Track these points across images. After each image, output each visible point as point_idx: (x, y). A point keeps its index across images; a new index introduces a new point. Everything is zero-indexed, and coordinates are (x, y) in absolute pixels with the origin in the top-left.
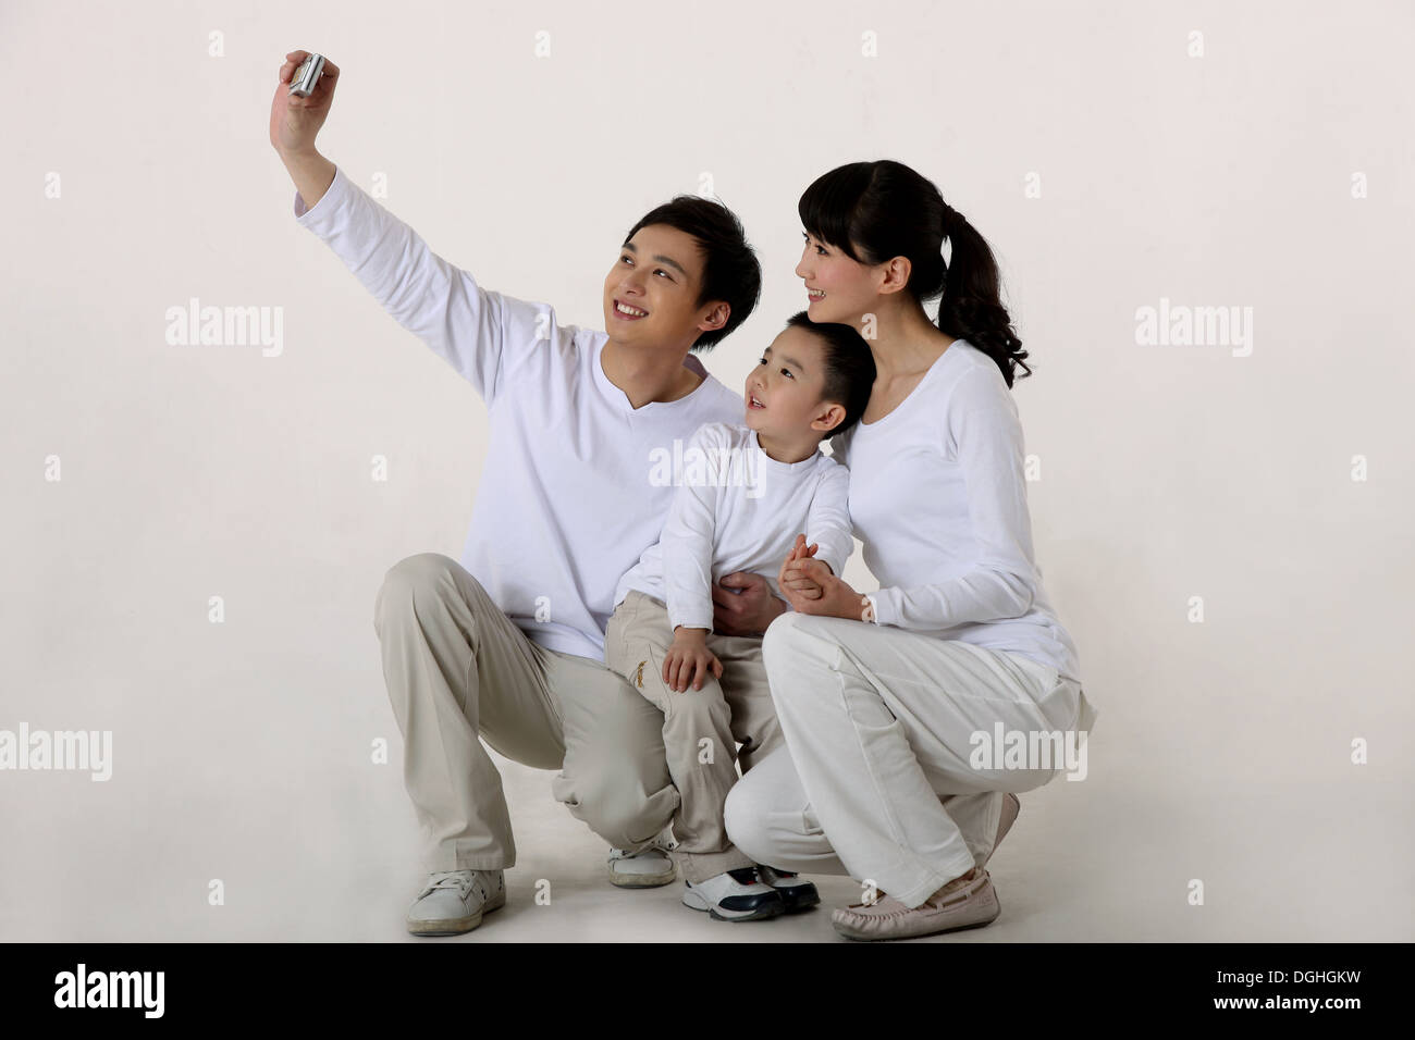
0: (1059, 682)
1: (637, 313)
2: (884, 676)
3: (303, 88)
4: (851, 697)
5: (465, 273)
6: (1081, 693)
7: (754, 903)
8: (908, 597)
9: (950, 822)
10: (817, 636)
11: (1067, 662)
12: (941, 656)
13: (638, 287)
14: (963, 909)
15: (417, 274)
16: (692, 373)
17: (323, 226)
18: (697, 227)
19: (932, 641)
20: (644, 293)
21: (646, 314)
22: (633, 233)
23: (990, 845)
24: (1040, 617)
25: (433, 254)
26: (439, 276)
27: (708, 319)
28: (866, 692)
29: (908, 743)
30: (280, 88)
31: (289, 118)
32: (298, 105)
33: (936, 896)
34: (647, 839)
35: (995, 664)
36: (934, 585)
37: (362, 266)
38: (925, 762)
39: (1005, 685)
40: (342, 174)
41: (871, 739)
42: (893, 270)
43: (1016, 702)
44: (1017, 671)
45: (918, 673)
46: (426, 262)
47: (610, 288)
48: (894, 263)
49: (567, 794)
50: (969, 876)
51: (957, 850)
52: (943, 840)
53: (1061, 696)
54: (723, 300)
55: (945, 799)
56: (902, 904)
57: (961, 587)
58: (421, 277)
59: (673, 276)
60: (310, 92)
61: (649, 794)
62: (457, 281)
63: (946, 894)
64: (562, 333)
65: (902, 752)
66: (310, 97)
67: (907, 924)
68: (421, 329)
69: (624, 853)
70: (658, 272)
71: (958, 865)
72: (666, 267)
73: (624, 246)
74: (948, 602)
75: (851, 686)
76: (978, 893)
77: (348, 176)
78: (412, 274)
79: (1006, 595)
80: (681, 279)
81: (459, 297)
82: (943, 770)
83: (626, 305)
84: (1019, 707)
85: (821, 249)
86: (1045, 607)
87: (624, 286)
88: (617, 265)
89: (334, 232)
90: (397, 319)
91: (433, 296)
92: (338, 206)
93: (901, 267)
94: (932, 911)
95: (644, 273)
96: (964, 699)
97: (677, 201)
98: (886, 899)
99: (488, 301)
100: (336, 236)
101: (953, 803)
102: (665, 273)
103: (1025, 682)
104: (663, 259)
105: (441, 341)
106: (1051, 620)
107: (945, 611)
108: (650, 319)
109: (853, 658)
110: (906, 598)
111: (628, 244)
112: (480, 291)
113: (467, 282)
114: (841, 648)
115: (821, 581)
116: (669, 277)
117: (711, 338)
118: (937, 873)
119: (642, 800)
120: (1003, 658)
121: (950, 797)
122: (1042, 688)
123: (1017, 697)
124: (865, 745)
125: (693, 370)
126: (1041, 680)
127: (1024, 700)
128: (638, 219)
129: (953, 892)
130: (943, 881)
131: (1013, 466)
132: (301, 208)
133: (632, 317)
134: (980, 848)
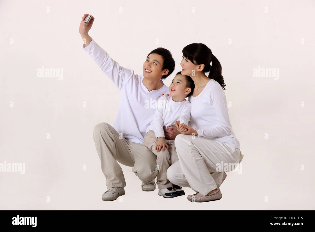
0: (236, 149)
1: (149, 71)
2: (199, 147)
3: (87, 21)
4: (193, 152)
5: (117, 62)
6: (240, 152)
7: (172, 194)
8: (205, 131)
9: (213, 178)
10: (186, 139)
11: (237, 145)
12: (211, 143)
13: (150, 66)
14: (215, 196)
15: (107, 61)
16: (161, 84)
17: (89, 50)
18: (162, 54)
19: (209, 140)
20: (151, 67)
21: (151, 72)
22: (149, 55)
23: (220, 183)
24: (232, 136)
25: (110, 58)
26: (112, 62)
27: (164, 73)
28: (196, 151)
29: (204, 162)
30: (82, 21)
31: (84, 27)
32: (86, 25)
33: (209, 193)
34: (150, 181)
35: (222, 145)
36: (210, 129)
37: (96, 59)
38: (208, 166)
39: (224, 150)
40: (93, 40)
41: (197, 161)
42: (201, 66)
43: (227, 153)
44: (227, 147)
45: (207, 147)
46: (109, 59)
47: (144, 66)
48: (201, 65)
49: (135, 171)
50: (216, 190)
51: (213, 184)
52: (211, 182)
53: (236, 152)
54: (167, 69)
55: (211, 173)
56: (202, 195)
57: (215, 129)
58: (108, 62)
59: (157, 64)
60: (88, 22)
61: (152, 172)
62: (115, 64)
63: (211, 193)
64: (135, 76)
65: (203, 163)
66: (88, 23)
67: (203, 199)
68: (107, 73)
69: (145, 184)
70: (154, 63)
71: (214, 187)
72: (155, 62)
73: (147, 58)
74: (213, 132)
75: (193, 149)
76: (218, 193)
77: (95, 41)
78: (106, 61)
79: (225, 131)
80: (159, 65)
81: (115, 67)
82: (211, 167)
83: (147, 70)
84: (227, 154)
85: (186, 60)
86: (233, 134)
87: (147, 66)
88: (145, 62)
89: (90, 52)
90: (102, 70)
91: (110, 66)
92: (92, 46)
93: (203, 66)
94: (208, 197)
95: (151, 63)
96: (216, 152)
97: (158, 48)
98: (198, 194)
99: (121, 68)
100: (91, 52)
101: (213, 174)
102: (155, 63)
103: (228, 149)
104: (155, 60)
105: (111, 76)
106: (234, 136)
107: (212, 134)
108: (152, 73)
109: (193, 143)
110: (204, 131)
111: (148, 57)
112: (119, 66)
113: (117, 64)
114: (191, 141)
115: (187, 127)
116: (156, 64)
117: (165, 77)
118: (209, 189)
119: (150, 173)
120: (224, 144)
121: (213, 173)
122: (232, 151)
123: (227, 152)
124: (195, 162)
125: (161, 83)
126: (232, 149)
127: (228, 153)
128: (150, 52)
129: (212, 193)
130: (211, 190)
131: (224, 105)
132: (84, 46)
133: (148, 72)
134: (219, 184)
